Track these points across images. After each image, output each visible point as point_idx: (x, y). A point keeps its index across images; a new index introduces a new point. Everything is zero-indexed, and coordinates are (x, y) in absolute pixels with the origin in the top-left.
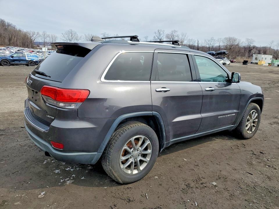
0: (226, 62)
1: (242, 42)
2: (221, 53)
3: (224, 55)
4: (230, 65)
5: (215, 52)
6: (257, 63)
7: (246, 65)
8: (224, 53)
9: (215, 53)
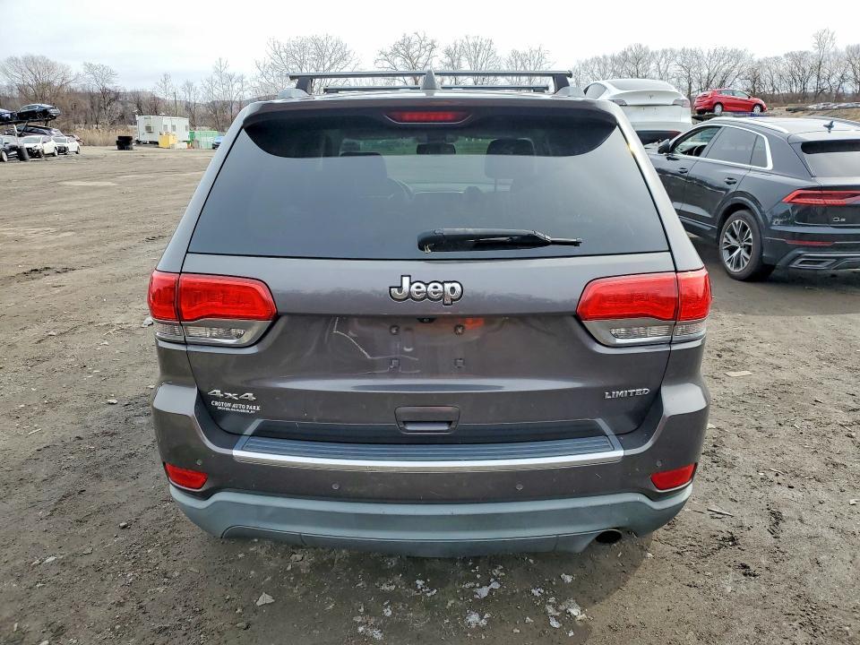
0: (66, 145)
1: (74, 73)
2: (34, 112)
3: (47, 121)
4: (81, 152)
5: (6, 111)
6: (157, 143)
7: (128, 149)
8: (45, 113)
9: (9, 116)
